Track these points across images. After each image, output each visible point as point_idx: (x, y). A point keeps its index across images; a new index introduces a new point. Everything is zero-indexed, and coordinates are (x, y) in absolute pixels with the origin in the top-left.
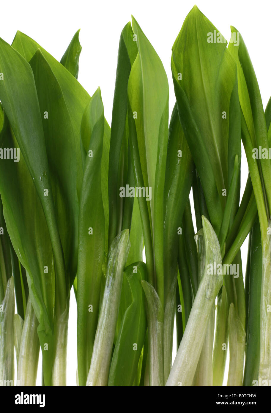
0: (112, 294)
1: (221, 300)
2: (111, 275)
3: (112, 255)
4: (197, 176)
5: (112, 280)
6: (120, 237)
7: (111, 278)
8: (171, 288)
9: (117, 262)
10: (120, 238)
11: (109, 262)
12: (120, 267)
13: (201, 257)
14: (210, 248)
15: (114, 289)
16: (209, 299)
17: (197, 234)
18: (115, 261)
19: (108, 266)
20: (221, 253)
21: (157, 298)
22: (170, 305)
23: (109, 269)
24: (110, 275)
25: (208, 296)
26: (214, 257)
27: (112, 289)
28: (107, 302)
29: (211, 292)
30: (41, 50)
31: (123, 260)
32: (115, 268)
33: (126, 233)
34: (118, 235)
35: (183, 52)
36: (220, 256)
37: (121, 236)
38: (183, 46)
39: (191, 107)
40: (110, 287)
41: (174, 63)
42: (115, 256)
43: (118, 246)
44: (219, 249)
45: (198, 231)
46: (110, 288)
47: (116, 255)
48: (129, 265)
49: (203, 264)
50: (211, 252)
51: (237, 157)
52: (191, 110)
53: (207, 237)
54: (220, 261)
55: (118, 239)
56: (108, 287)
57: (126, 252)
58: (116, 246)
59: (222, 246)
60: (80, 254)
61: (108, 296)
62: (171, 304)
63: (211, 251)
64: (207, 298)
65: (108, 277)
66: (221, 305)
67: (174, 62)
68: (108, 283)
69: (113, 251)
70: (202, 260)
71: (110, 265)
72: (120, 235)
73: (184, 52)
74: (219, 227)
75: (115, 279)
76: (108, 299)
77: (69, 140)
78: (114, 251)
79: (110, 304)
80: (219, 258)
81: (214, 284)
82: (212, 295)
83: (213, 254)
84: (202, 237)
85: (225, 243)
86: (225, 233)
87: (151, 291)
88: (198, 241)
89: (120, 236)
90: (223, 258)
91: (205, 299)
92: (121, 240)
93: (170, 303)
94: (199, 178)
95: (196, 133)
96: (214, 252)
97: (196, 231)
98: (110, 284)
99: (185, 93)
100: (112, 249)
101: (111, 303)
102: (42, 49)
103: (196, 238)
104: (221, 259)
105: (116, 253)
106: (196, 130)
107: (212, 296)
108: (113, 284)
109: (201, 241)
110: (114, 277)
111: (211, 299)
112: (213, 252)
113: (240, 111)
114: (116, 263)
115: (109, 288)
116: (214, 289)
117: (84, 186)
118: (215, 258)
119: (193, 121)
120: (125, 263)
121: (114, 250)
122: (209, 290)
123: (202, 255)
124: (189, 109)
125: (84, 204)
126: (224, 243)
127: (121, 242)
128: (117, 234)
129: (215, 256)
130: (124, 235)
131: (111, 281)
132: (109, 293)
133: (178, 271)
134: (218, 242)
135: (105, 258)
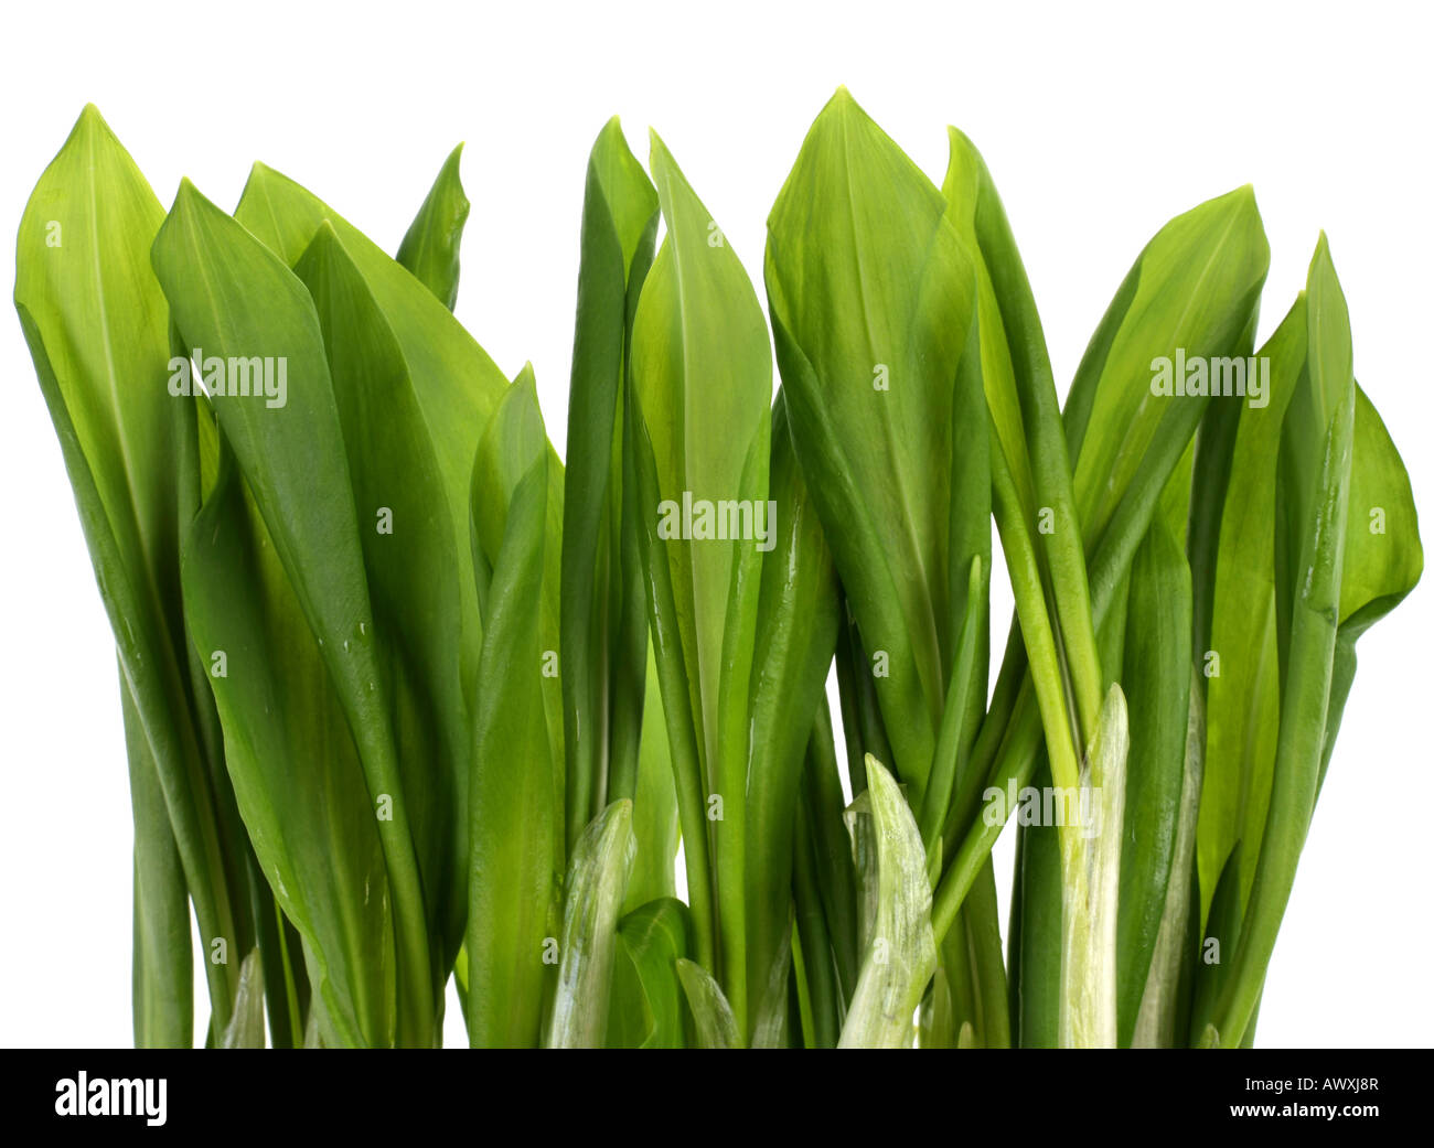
0: (580, 1006)
1: (931, 1012)
2: (576, 946)
3: (580, 881)
4: (851, 622)
5: (580, 961)
6: (602, 825)
7: (577, 956)
8: (771, 978)
9: (595, 903)
10: (605, 828)
11: (569, 903)
12: (604, 919)
13: (866, 880)
14: (893, 856)
15: (588, 989)
16: (893, 1018)
17: (852, 806)
18: (588, 902)
19: (567, 915)
20: (928, 874)
21: (727, 1015)
22: (767, 1033)
23: (569, 930)
24: (573, 944)
25: (887, 1010)
26: (906, 886)
27: (582, 992)
28: (567, 1030)
29: (900, 996)
30: (333, 222)
31: (615, 897)
32: (589, 920)
33: (621, 810)
34: (596, 818)
35: (802, 234)
36: (925, 881)
37: (606, 822)
38: (803, 214)
39: (829, 407)
40: (574, 984)
41: (773, 267)
42: (589, 885)
43: (596, 855)
44: (921, 859)
45: (854, 796)
46: (574, 986)
47: (593, 881)
48: (632, 910)
49: (871, 903)
50: (898, 869)
51: (977, 561)
52: (830, 415)
53: (882, 825)
54: (926, 898)
55: (596, 830)
56: (567, 983)
57: (623, 872)
58: (591, 850)
59: (931, 849)
60: (477, 883)
61: (567, 1011)
62: (771, 1029)
63: (898, 867)
64: (885, 1015)
65: (566, 950)
66: (930, 1028)
67: (773, 262)
68: (568, 971)
69: (581, 870)
70: (870, 889)
71: (572, 915)
72: (602, 818)
73: (806, 234)
74: (923, 783)
75: (589, 958)
76: (568, 1021)
77: (431, 520)
78: (585, 869)
79: (575, 1039)
80: (922, 888)
81: (909, 972)
82: (901, 1006)
83: (905, 876)
84: (866, 819)
85: (941, 839)
86: (941, 806)
87: (707, 993)
88: (856, 827)
89: (603, 821)
90: (935, 886)
91: (878, 1019)
92: (605, 834)
93: (768, 1026)
94: (855, 625)
95: (847, 491)
96: (906, 870)
97: (848, 799)
98: (574, 974)
99: (809, 363)
100: (577, 863)
101: (578, 1033)
102: (336, 219)
103: (850, 819)
104: (930, 891)
105: (591, 875)
106: (845, 479)
107: (902, 1009)
108: (583, 974)
109: (865, 826)
110: (586, 951)
111: (899, 1019)
112: (902, 870)
113: (984, 417)
114: (591, 905)
115: (570, 988)
116: (908, 985)
117: (486, 673)
118: (909, 889)
119: (836, 452)
120: (622, 906)
121: (583, 865)
122: (892, 990)
123: (868, 872)
124: (824, 414)
125: (486, 728)
126: (937, 840)
127: (606, 840)
128: (592, 814)
129: (909, 882)
130: (617, 818)
131: (576, 964)
132: (572, 1002)
133: (791, 924)
134: (917, 839)
135: (557, 889)
